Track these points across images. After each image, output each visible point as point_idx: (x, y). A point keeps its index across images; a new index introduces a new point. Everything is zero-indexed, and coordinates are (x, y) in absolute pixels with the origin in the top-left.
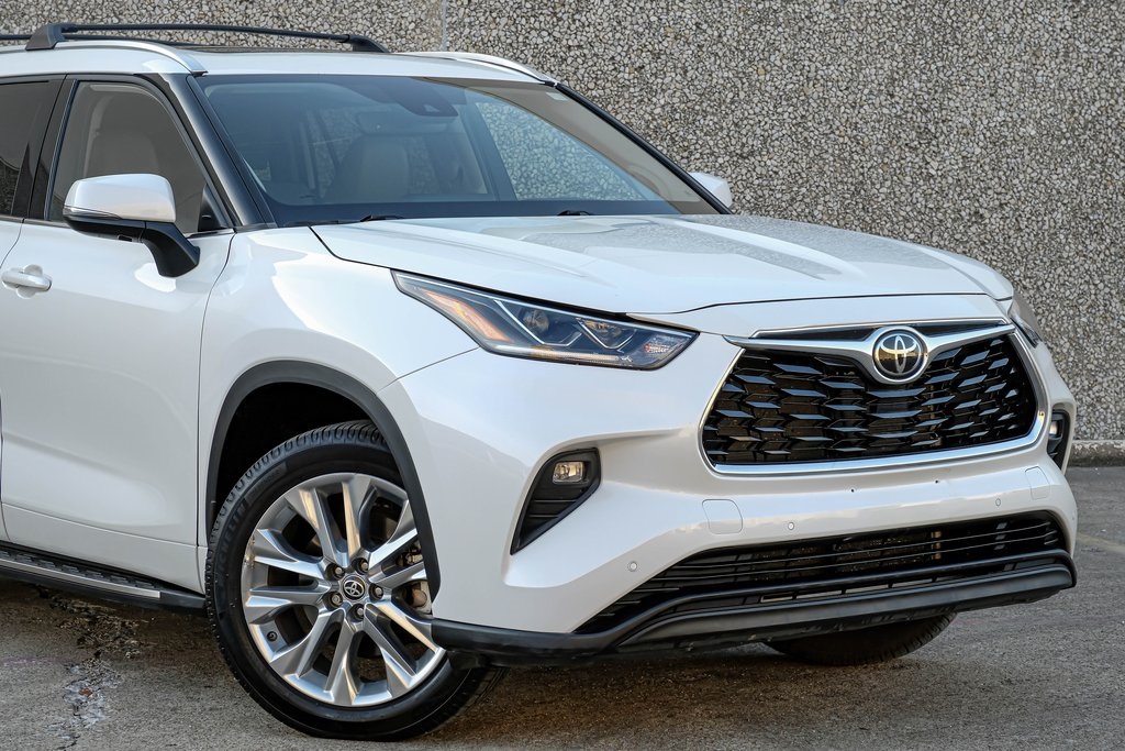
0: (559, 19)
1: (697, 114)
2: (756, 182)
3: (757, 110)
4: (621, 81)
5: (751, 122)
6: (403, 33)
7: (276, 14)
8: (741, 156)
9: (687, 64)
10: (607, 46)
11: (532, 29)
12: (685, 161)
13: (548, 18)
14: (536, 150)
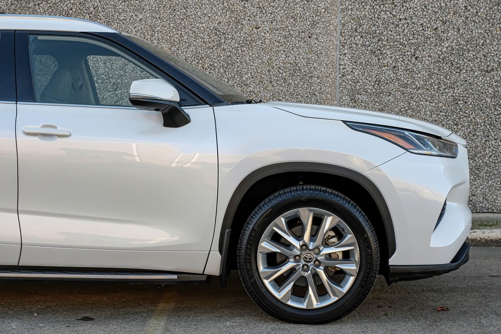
0: (395, 6)
1: (465, 51)
2: (495, 84)
3: (496, 48)
4: (426, 35)
5: (492, 54)
6: (319, 14)
7: (258, 6)
8: (487, 71)
9: (460, 26)
10: (419, 18)
11: (382, 11)
12: (458, 74)
13: (390, 5)
14: (383, 68)
